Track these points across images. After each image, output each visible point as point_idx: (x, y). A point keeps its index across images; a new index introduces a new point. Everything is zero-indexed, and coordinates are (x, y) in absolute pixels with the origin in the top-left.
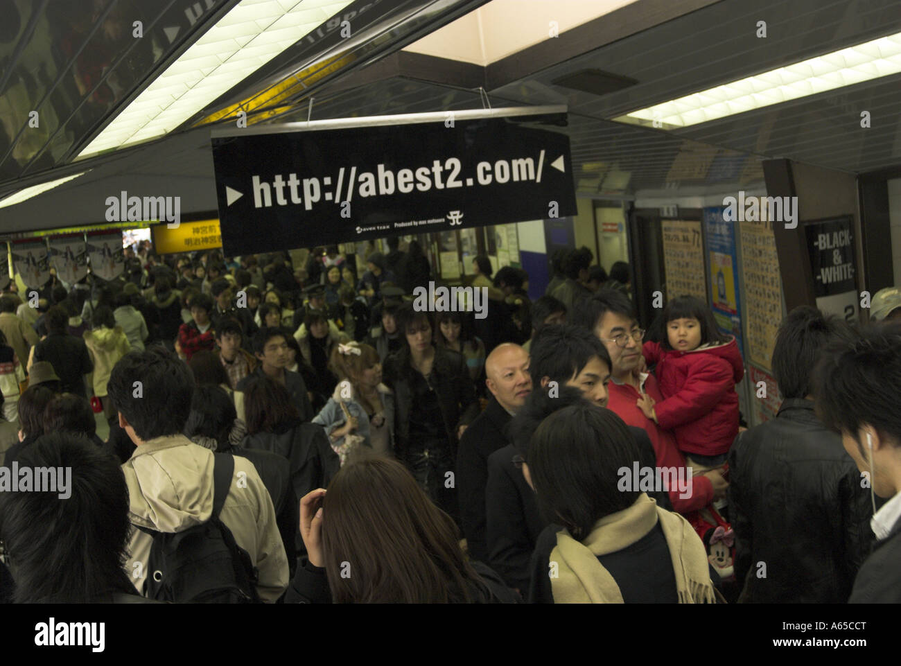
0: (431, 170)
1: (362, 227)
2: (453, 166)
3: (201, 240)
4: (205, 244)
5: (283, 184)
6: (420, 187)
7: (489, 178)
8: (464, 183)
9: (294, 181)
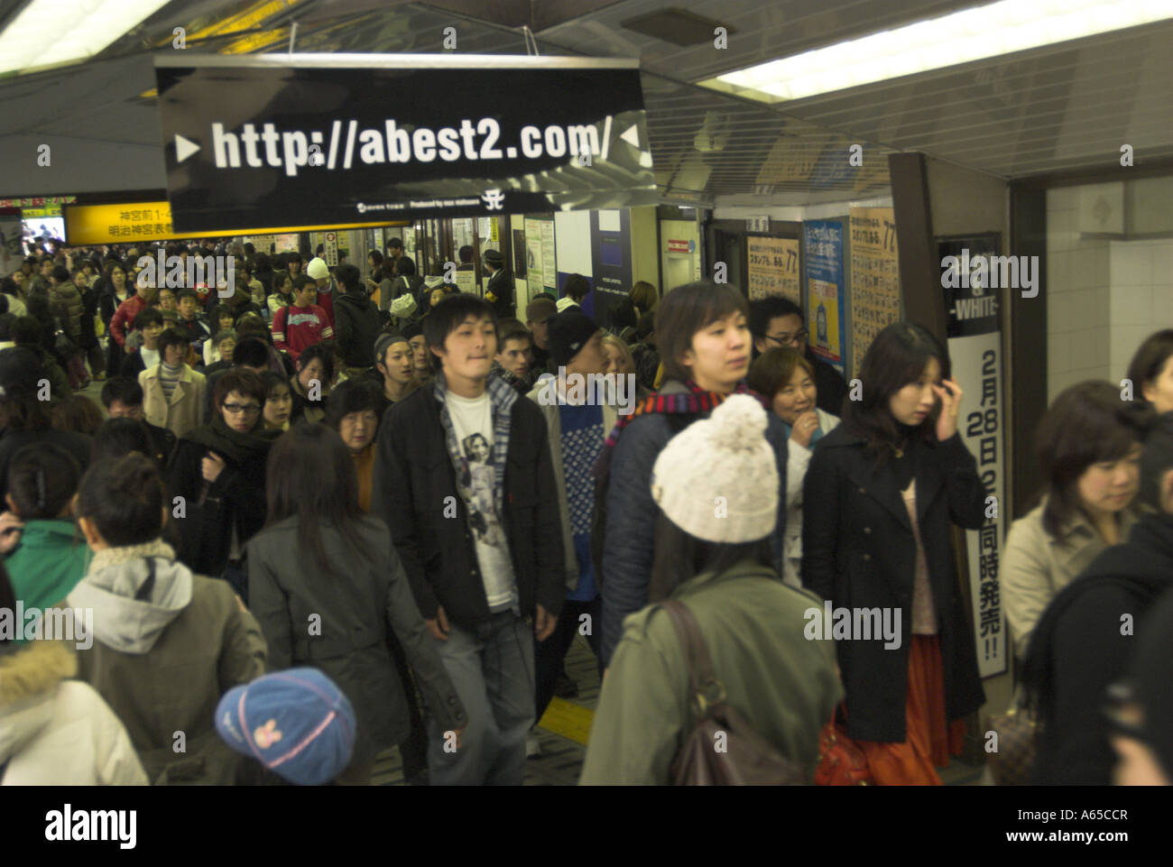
0: (458, 132)
1: (366, 203)
2: (488, 129)
3: (132, 229)
4: (137, 234)
5: (256, 137)
6: (444, 155)
7: (538, 149)
8: (505, 153)
9: (270, 134)
